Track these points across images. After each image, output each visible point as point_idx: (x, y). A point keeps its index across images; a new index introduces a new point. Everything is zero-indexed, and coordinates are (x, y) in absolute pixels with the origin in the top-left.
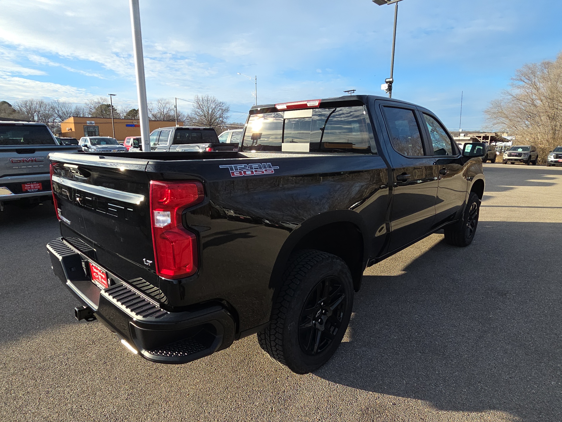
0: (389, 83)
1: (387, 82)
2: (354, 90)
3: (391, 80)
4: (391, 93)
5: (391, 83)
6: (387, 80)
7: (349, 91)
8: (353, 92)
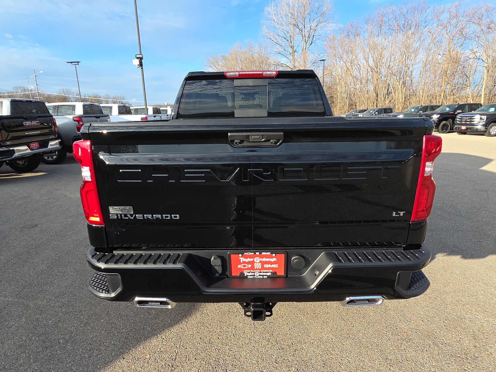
0: (139, 59)
1: (138, 58)
2: (78, 62)
3: (141, 56)
4: (142, 68)
5: (141, 59)
6: (138, 56)
7: (73, 62)
8: (77, 63)
